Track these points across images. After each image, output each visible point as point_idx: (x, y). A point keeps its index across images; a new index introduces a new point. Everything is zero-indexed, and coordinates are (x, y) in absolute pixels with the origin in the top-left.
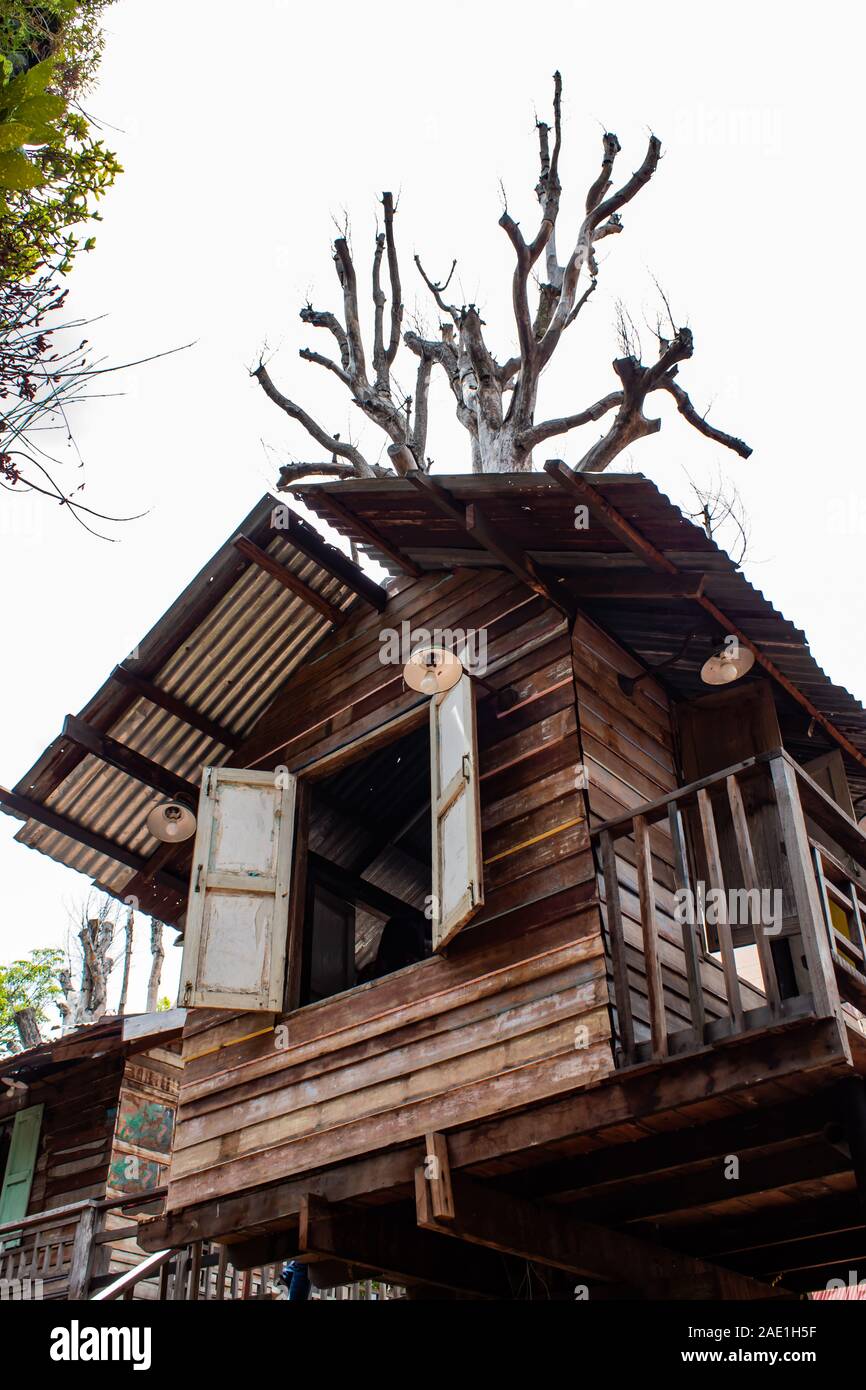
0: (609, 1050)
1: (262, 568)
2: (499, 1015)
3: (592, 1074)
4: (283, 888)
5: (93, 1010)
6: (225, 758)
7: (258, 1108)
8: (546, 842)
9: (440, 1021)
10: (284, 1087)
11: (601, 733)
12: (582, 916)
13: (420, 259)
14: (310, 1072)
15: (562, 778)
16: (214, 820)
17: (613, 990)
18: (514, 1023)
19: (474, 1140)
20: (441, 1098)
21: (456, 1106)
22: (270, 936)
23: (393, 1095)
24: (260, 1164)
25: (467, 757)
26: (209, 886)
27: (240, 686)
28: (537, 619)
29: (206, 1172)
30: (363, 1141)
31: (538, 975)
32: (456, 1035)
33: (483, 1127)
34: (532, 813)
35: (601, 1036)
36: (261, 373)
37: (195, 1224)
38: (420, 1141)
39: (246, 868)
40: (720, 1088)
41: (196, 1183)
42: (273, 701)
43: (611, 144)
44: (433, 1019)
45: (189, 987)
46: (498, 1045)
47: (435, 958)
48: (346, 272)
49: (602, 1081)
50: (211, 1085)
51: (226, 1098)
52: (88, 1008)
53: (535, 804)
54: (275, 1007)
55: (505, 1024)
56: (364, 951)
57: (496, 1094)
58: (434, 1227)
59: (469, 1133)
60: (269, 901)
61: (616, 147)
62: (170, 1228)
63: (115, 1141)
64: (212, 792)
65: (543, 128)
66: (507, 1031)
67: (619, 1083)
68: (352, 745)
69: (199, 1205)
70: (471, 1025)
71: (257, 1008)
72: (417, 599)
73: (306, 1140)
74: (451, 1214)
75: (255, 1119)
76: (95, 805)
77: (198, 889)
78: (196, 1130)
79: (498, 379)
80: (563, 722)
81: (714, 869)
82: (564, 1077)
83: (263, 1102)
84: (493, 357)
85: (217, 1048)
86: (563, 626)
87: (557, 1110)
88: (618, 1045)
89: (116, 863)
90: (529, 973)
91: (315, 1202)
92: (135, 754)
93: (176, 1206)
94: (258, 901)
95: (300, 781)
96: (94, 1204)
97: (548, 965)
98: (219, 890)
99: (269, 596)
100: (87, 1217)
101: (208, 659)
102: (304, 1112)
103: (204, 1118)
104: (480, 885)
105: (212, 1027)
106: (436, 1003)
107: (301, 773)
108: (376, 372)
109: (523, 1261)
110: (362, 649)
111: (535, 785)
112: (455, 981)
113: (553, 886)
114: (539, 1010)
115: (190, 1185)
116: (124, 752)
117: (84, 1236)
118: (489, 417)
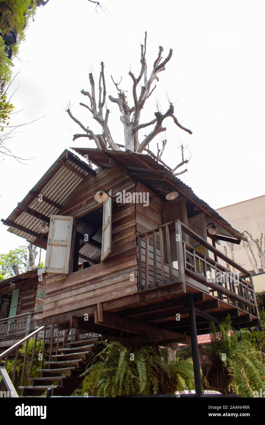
0: (137, 287)
1: (65, 167)
2: (114, 277)
3: (133, 292)
4: (69, 244)
5: (31, 266)
6: (56, 213)
7: (63, 296)
8: (127, 238)
9: (102, 277)
10: (69, 291)
11: (141, 212)
12: (133, 256)
13: (112, 77)
14: (74, 288)
15: (131, 223)
16: (53, 228)
17: (138, 273)
18: (118, 279)
19: (108, 305)
20: (101, 295)
21: (104, 297)
22: (66, 256)
23: (91, 294)
24: (63, 308)
25: (109, 217)
26: (52, 244)
27: (61, 194)
28: (129, 183)
29: (51, 309)
30: (85, 304)
31: (123, 269)
32: (105, 281)
33: (110, 302)
34: (124, 230)
35: (135, 283)
36: (68, 111)
37: (49, 321)
38: (96, 305)
39: (61, 239)
40: (158, 296)
41: (49, 312)
42: (69, 197)
43: (161, 49)
44: (101, 277)
45: (47, 268)
46: (114, 284)
47: (102, 263)
48: (92, 82)
49: (135, 293)
50: (53, 290)
51: (56, 293)
52: (30, 265)
53: (125, 228)
54: (67, 273)
55: (116, 279)
56: (94, 255)
57: (113, 295)
58: (98, 323)
59: (107, 303)
60: (66, 247)
61: (162, 50)
62: (43, 321)
63: (37, 298)
64: (53, 221)
65: (142, 46)
66: (116, 281)
67: (138, 294)
68: (86, 210)
69: (50, 317)
70: (108, 279)
71: (62, 273)
72: (102, 175)
73: (73, 303)
74: (102, 321)
75: (62, 298)
76: (26, 222)
77: (49, 245)
78: (49, 300)
79: (129, 112)
80: (132, 209)
81: (161, 247)
82: (127, 292)
83: (64, 294)
84: (128, 106)
85: (54, 281)
86: (134, 185)
87: (125, 299)
88: (138, 286)
89: (32, 236)
90: (121, 268)
91: (74, 317)
92: (35, 211)
93: (45, 317)
94: (63, 248)
95: (74, 218)
96: (31, 313)
97: (125, 266)
98: (54, 245)
99: (67, 173)
100: (29, 316)
101: (53, 188)
102: (72, 297)
103: (51, 297)
104: (110, 248)
105: (53, 276)
106: (101, 274)
107: (74, 216)
108: (99, 109)
109: (121, 331)
110: (90, 186)
111: (125, 224)
112: (106, 269)
113: (127, 248)
114: (123, 277)
115: (48, 312)
116: (32, 211)
117: (29, 321)
118: (126, 122)
